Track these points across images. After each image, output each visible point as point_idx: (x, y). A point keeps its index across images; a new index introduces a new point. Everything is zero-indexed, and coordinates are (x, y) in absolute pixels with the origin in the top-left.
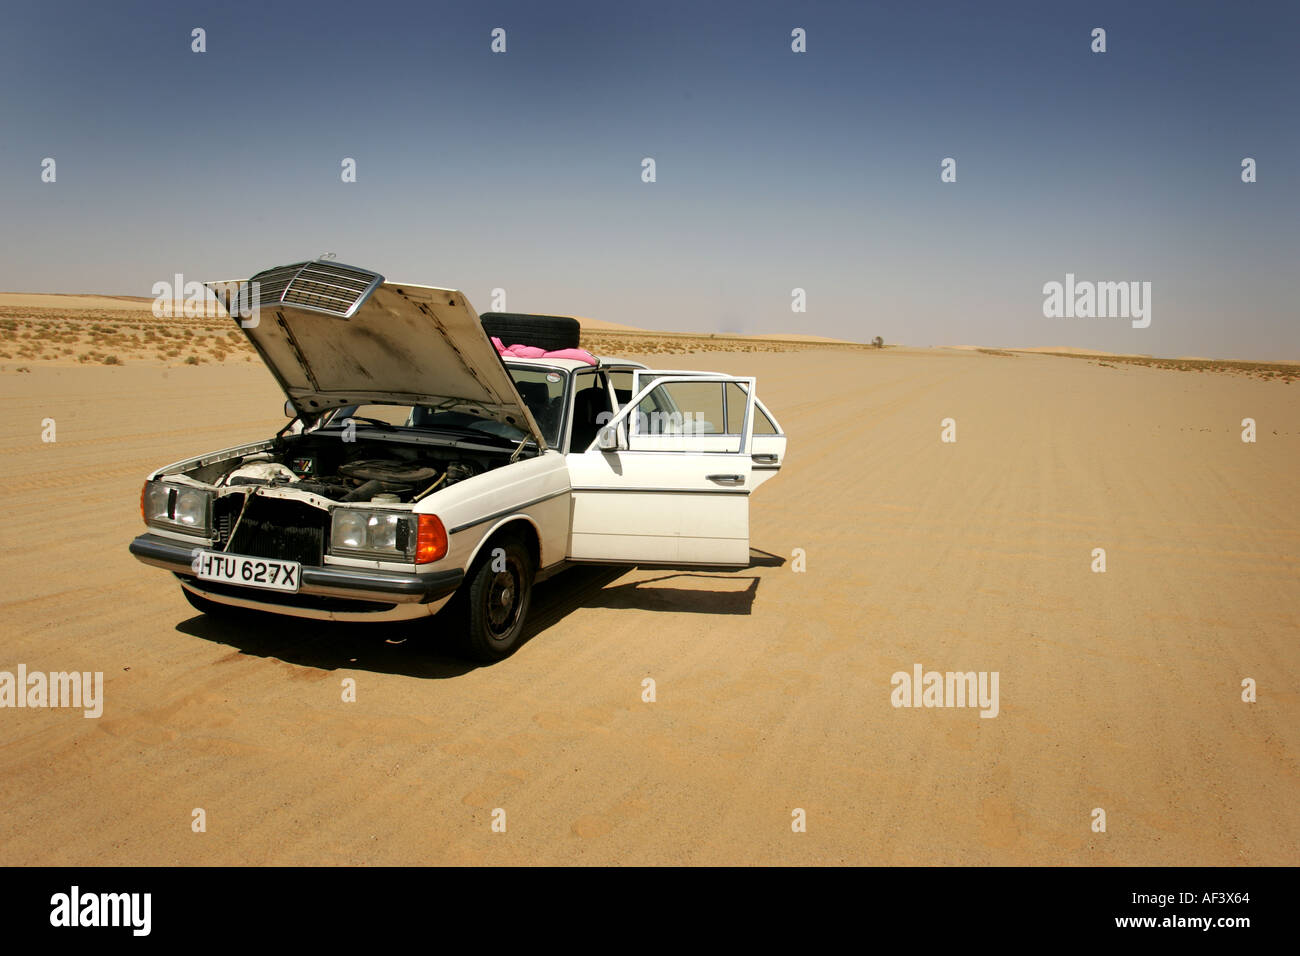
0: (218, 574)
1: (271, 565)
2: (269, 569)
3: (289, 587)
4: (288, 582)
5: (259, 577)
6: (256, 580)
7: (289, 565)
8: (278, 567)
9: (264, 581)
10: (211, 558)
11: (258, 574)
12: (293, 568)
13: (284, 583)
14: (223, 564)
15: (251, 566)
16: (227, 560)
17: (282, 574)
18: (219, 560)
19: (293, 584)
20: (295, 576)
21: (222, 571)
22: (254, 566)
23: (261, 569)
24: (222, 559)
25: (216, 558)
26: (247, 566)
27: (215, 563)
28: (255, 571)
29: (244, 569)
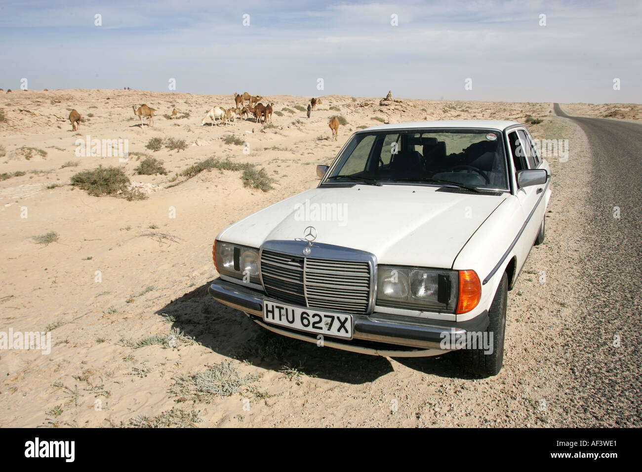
0: (280, 320)
1: (325, 316)
2: (324, 319)
3: (342, 334)
4: (343, 330)
5: (316, 325)
6: (314, 327)
7: (343, 317)
8: (333, 318)
9: (321, 328)
10: (273, 306)
11: (314, 323)
12: (346, 319)
13: (339, 330)
14: (283, 312)
15: (308, 316)
16: (287, 309)
17: (337, 324)
18: (280, 308)
19: (347, 332)
20: (348, 325)
21: (284, 318)
22: (311, 315)
23: (317, 319)
24: (283, 308)
25: (277, 307)
26: (305, 315)
27: (276, 311)
28: (312, 320)
29: (302, 318)
